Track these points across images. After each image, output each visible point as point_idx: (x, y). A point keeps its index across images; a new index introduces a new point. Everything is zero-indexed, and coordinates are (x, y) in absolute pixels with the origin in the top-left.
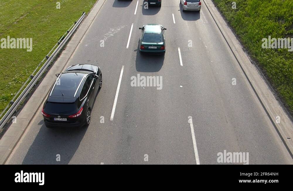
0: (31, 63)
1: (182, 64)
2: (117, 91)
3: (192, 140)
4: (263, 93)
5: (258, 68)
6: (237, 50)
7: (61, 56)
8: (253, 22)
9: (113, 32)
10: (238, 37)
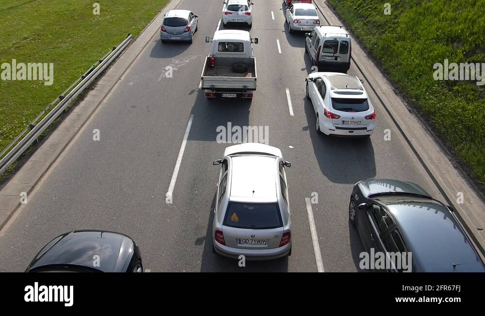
0: (33, 109)
1: (292, 113)
2: (180, 153)
3: (310, 231)
4: (431, 158)
5: (421, 119)
6: (385, 92)
7: (87, 99)
8: (410, 49)
9: (177, 65)
10: (386, 73)
